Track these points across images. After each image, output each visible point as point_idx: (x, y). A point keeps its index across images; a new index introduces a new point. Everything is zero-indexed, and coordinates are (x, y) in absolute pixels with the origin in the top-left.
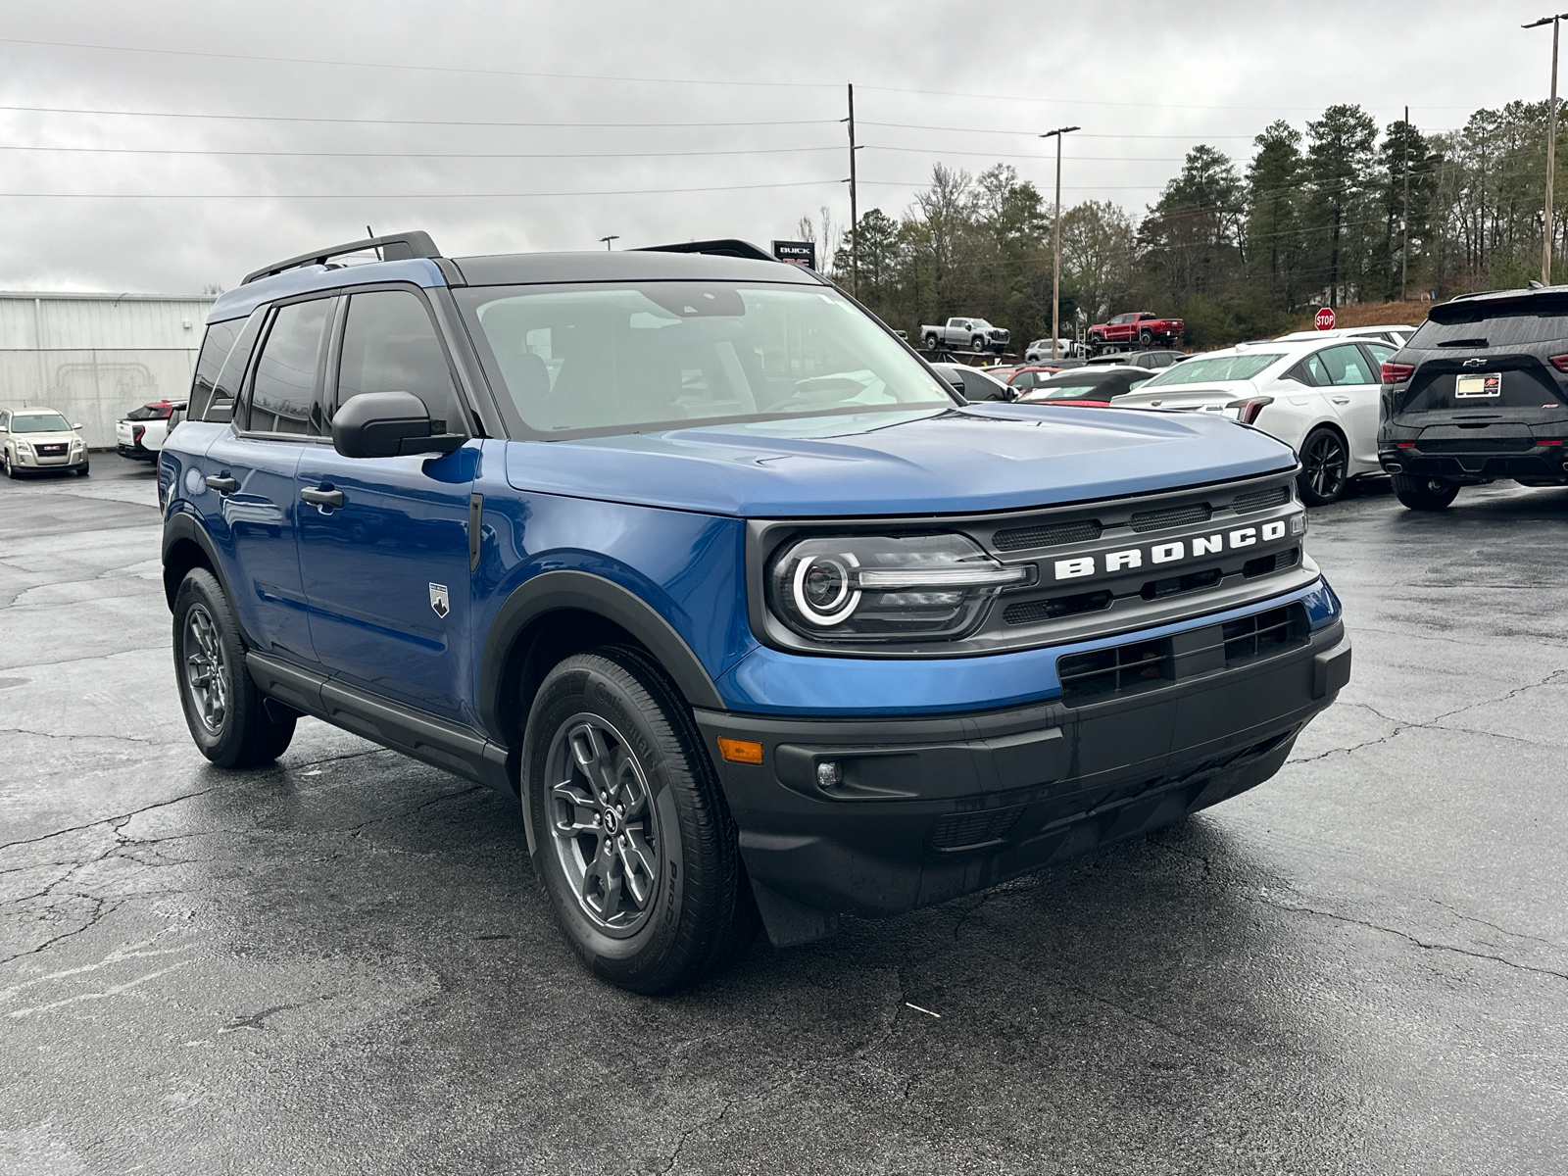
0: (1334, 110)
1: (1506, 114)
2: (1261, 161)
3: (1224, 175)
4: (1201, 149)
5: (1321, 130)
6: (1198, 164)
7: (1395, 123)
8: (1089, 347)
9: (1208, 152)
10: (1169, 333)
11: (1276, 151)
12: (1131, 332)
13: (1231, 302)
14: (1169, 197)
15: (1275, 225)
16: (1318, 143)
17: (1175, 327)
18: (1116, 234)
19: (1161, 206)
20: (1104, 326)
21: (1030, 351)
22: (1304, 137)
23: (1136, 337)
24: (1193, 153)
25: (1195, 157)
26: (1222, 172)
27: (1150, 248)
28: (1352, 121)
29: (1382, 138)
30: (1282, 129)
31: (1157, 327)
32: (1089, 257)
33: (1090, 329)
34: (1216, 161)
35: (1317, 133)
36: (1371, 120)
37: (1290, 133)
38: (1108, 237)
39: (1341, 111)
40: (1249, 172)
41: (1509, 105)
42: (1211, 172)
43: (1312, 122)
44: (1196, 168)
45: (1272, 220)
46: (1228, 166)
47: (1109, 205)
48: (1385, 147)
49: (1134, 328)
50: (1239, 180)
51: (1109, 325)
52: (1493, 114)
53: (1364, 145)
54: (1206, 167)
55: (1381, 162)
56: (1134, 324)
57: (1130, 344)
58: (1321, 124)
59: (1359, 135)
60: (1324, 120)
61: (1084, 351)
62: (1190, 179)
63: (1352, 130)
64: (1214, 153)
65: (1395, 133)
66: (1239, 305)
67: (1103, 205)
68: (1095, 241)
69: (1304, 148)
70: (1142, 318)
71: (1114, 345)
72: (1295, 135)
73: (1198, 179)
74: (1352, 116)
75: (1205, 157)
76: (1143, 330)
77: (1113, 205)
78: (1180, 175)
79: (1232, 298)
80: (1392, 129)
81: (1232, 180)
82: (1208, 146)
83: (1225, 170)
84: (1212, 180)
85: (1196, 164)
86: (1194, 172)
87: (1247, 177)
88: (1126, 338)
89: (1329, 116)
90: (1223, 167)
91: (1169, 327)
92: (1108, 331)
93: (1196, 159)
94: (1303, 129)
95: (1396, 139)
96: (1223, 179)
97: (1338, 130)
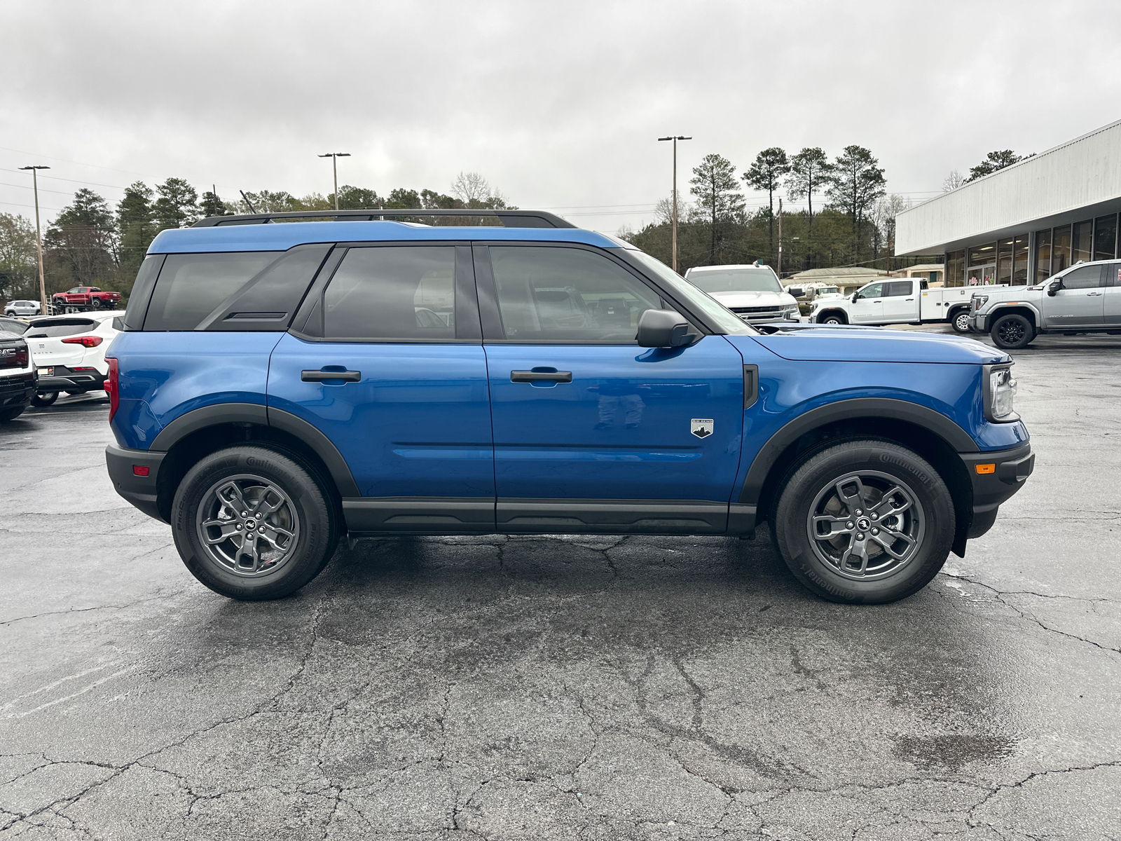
0: (172, 181)
1: (260, 196)
2: (125, 204)
3: (102, 208)
4: (85, 191)
5: (165, 190)
6: (84, 200)
7: (207, 193)
8: (55, 307)
9: (90, 193)
10: (112, 301)
11: (135, 200)
12: (85, 299)
13: (120, 284)
14: (63, 217)
15: (142, 242)
16: (163, 197)
17: (115, 297)
18: (27, 236)
19: (58, 223)
20: (65, 294)
21: (8, 308)
22: (155, 193)
23: (89, 302)
24: (80, 193)
25: (81, 195)
26: (100, 206)
27: (54, 248)
28: (183, 188)
29: (199, 200)
30: (141, 186)
31: (104, 297)
32: (9, 249)
33: (54, 295)
34: (95, 199)
35: (163, 192)
36: (193, 189)
37: (147, 190)
38: (22, 238)
39: (176, 182)
40: (118, 209)
41: (262, 192)
42: (93, 205)
43: (159, 185)
44: (82, 202)
45: (139, 238)
46: (104, 204)
47: (20, 217)
48: (202, 205)
49: (87, 296)
50: (112, 213)
51: (69, 293)
52: (254, 195)
53: (191, 202)
54: (89, 202)
55: (201, 213)
56: (87, 294)
57: (86, 306)
58: (164, 187)
59: (188, 197)
60: (166, 185)
61: (52, 309)
62: (79, 208)
63: (183, 193)
64: (94, 194)
65: (208, 198)
66: (125, 287)
67: (15, 217)
68: (13, 239)
69: (155, 198)
70: (92, 291)
71: (74, 306)
72: (149, 191)
73: (84, 209)
74: (182, 185)
75: (88, 196)
76: (94, 298)
77: (23, 218)
78: (73, 205)
79: (119, 282)
80: (205, 195)
81: (107, 212)
82: (89, 190)
83: (102, 206)
84: (94, 210)
85: (82, 200)
86: (82, 204)
87: (117, 211)
88: (83, 302)
89: (169, 183)
90: (101, 204)
91: (112, 297)
92: (69, 297)
93: (81, 196)
94: (154, 189)
95: (208, 201)
96: (101, 211)
97: (175, 193)
